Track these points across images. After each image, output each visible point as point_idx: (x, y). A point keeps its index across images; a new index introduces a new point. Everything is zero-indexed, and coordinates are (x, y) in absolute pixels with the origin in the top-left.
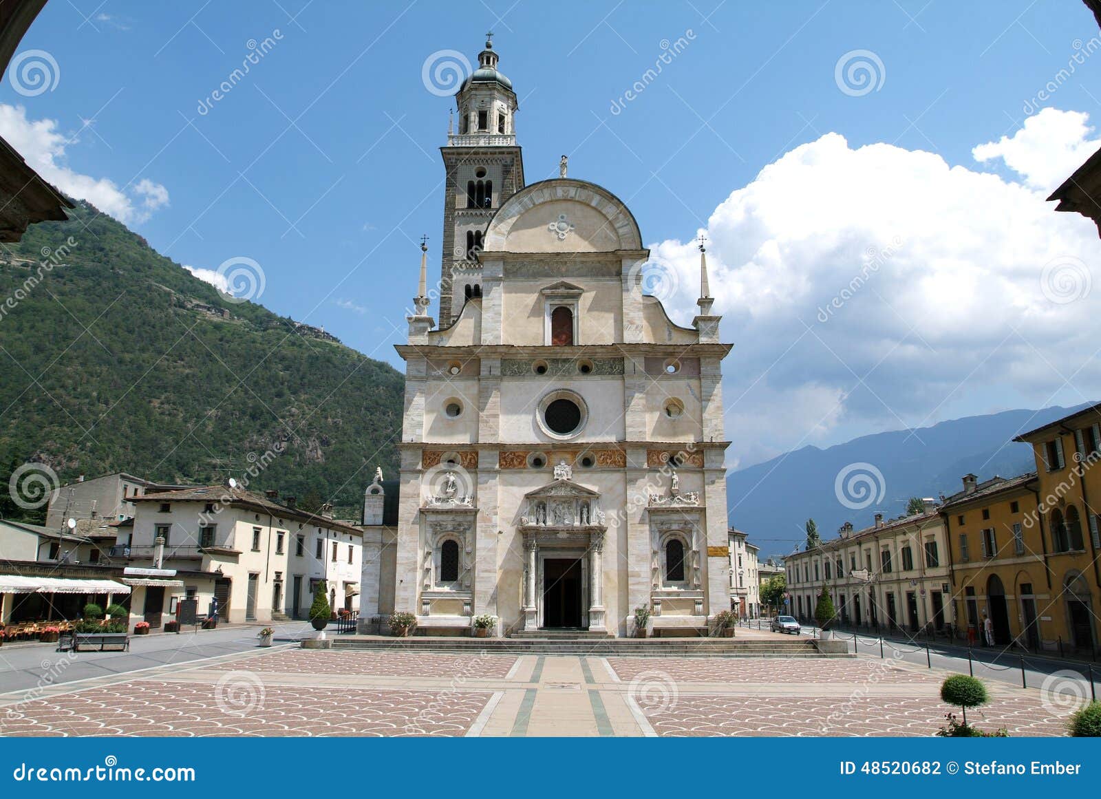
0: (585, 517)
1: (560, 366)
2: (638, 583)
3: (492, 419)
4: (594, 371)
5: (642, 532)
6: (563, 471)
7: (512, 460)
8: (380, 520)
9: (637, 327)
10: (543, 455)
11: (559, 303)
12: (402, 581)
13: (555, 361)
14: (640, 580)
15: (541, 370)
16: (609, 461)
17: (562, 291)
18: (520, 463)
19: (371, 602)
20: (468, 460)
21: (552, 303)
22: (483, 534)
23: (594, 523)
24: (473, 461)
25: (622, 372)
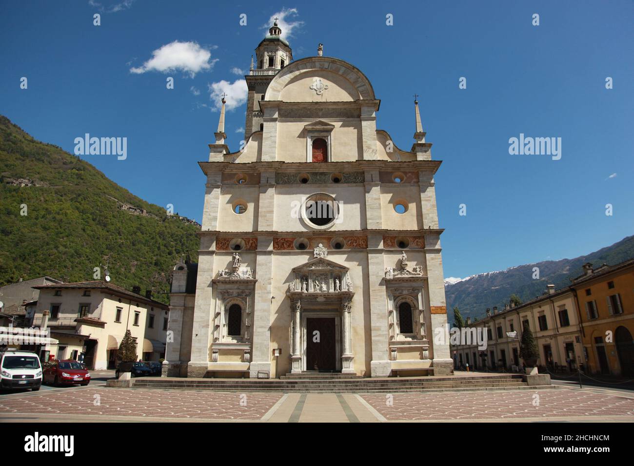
0: (338, 285)
1: (318, 177)
2: (379, 335)
3: (268, 215)
4: (343, 180)
5: (381, 296)
6: (321, 251)
7: (283, 244)
8: (184, 289)
9: (373, 151)
10: (305, 241)
11: (318, 135)
12: (197, 335)
13: (315, 174)
14: (380, 332)
15: (304, 181)
16: (355, 244)
17: (319, 127)
18: (289, 246)
19: (174, 351)
20: (250, 244)
21: (313, 135)
22: (260, 299)
23: (345, 289)
24: (254, 245)
25: (363, 181)
